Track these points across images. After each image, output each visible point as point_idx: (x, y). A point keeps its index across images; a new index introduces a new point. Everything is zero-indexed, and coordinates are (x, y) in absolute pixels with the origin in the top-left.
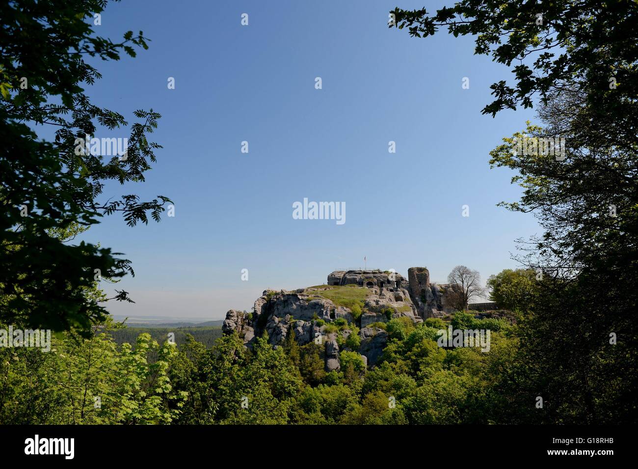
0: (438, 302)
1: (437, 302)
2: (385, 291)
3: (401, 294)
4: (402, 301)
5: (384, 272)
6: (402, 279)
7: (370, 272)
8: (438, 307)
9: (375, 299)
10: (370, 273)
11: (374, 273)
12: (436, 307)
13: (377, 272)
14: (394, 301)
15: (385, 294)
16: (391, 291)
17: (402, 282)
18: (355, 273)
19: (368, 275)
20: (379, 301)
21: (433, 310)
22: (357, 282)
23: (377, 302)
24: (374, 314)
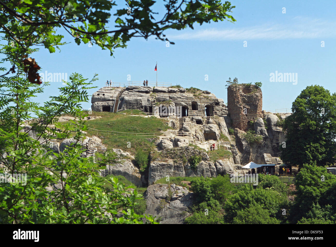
0: (274, 141)
1: (272, 142)
2: (188, 123)
3: (215, 128)
4: (215, 139)
5: (189, 90)
6: (217, 103)
7: (163, 89)
8: (273, 150)
9: (173, 136)
10: (164, 92)
11: (170, 92)
12: (270, 150)
13: (176, 89)
14: (203, 139)
15: (189, 129)
16: (199, 122)
17: (217, 107)
18: (139, 92)
19: (161, 95)
20: (178, 140)
21: (265, 155)
22: (142, 107)
23: (175, 142)
24: (171, 162)
